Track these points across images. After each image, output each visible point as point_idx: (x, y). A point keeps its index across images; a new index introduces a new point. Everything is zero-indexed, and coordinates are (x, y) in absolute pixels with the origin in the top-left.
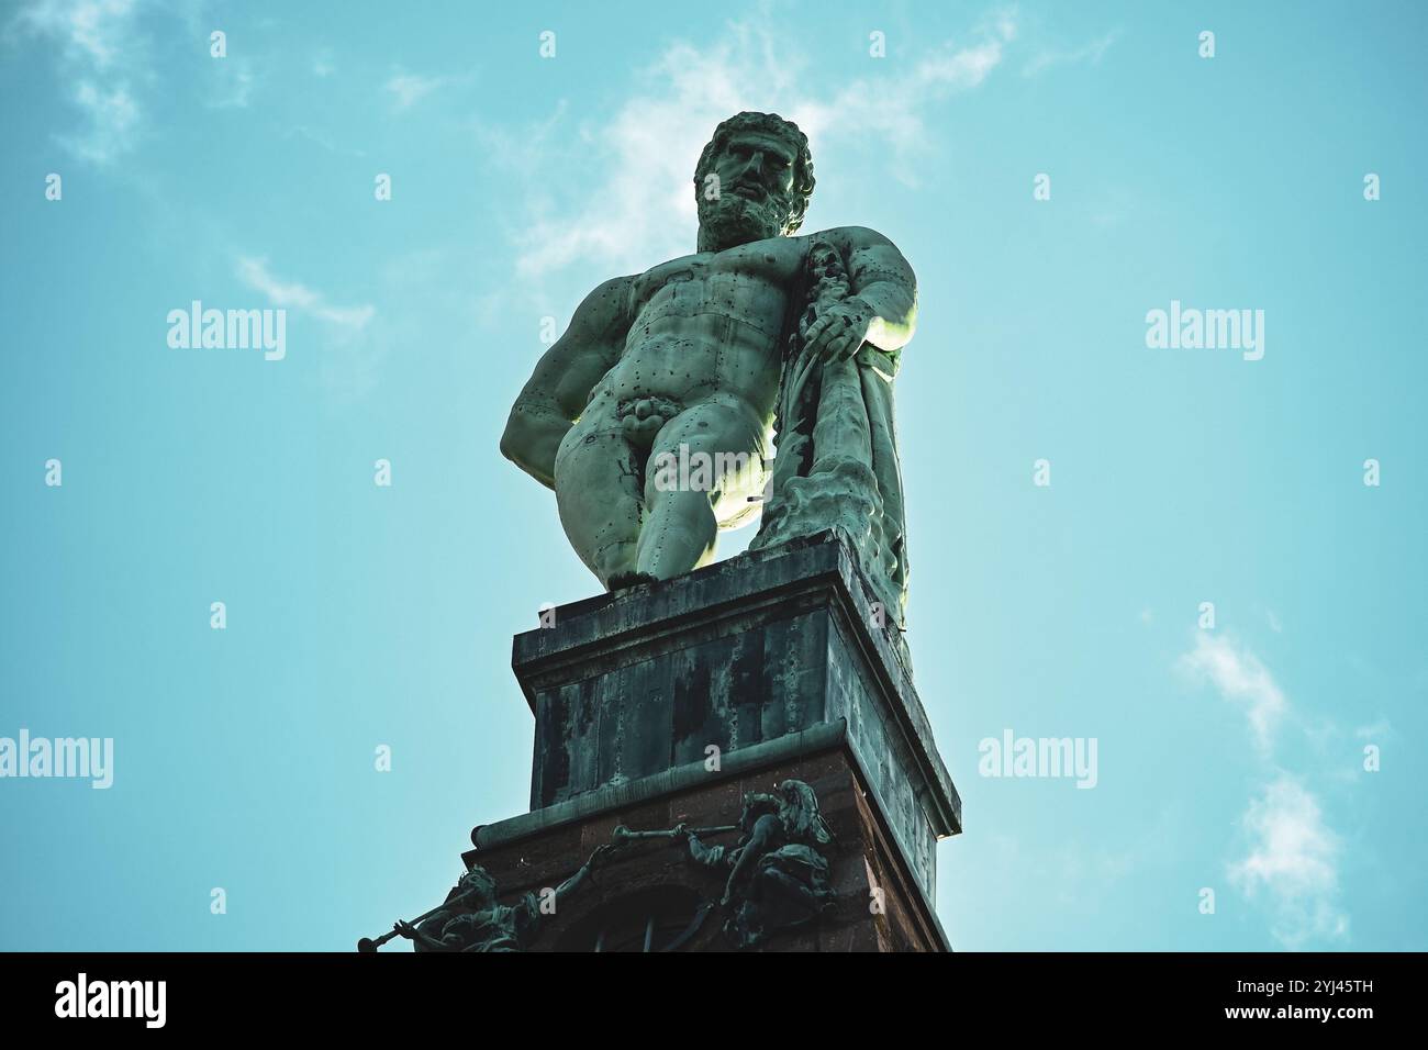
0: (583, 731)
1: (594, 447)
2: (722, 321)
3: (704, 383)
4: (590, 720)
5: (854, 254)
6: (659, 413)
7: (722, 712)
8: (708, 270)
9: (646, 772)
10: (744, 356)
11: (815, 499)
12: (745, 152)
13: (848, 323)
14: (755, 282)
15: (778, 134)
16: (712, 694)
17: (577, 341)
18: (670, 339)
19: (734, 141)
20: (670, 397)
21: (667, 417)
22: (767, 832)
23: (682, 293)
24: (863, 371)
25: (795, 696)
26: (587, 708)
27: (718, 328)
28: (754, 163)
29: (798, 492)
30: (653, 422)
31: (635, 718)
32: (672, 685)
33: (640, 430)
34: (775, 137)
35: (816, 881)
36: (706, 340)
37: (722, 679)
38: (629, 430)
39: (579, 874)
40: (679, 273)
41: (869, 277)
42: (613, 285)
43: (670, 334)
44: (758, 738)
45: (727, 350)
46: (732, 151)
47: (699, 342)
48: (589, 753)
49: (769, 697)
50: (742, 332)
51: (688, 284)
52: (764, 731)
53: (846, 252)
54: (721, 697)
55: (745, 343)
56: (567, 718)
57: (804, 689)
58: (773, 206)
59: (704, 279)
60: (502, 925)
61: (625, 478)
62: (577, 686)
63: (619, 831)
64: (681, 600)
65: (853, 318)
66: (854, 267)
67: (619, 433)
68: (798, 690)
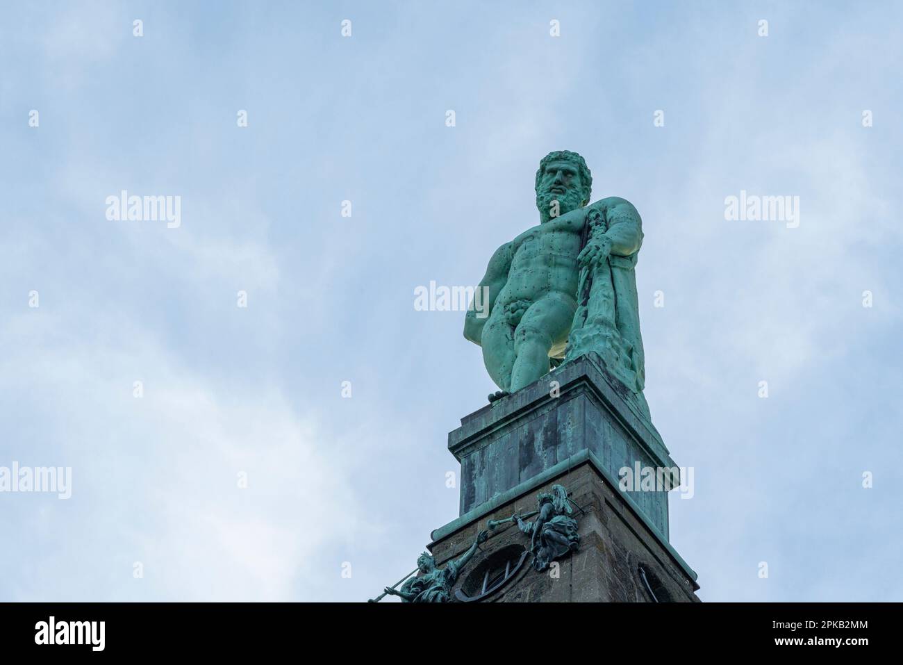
0: (481, 474)
1: (495, 329)
2: (549, 257)
3: (542, 289)
4: (484, 468)
5: (608, 211)
6: (522, 308)
7: (540, 453)
8: (541, 233)
9: (507, 489)
10: (561, 271)
11: (585, 339)
12: (554, 172)
13: (598, 248)
14: (564, 234)
15: (568, 160)
16: (535, 446)
17: (491, 278)
18: (525, 271)
19: (548, 168)
20: (527, 299)
21: (526, 309)
22: (546, 512)
23: (529, 246)
24: (612, 269)
25: (571, 439)
26: (482, 462)
27: (547, 261)
28: (558, 177)
29: (577, 336)
30: (518, 313)
31: (503, 463)
32: (518, 443)
33: (513, 318)
34: (566, 162)
35: (569, 532)
36: (542, 267)
37: (539, 437)
38: (508, 319)
39: (473, 547)
40: (528, 237)
41: (614, 221)
42: (502, 248)
43: (525, 268)
44: (556, 463)
45: (553, 271)
46: (548, 172)
47: (538, 269)
48: (484, 484)
49: (560, 442)
50: (559, 260)
51: (531, 242)
52: (558, 460)
53: (605, 211)
54: (539, 446)
55: (561, 265)
56: (474, 469)
57: (575, 435)
58: (571, 195)
59: (539, 238)
60: (437, 579)
61: (509, 343)
62: (478, 452)
63: (489, 522)
64: (519, 401)
65: (600, 246)
66: (608, 218)
67: (505, 321)
68: (572, 436)
